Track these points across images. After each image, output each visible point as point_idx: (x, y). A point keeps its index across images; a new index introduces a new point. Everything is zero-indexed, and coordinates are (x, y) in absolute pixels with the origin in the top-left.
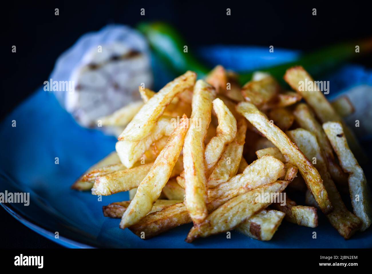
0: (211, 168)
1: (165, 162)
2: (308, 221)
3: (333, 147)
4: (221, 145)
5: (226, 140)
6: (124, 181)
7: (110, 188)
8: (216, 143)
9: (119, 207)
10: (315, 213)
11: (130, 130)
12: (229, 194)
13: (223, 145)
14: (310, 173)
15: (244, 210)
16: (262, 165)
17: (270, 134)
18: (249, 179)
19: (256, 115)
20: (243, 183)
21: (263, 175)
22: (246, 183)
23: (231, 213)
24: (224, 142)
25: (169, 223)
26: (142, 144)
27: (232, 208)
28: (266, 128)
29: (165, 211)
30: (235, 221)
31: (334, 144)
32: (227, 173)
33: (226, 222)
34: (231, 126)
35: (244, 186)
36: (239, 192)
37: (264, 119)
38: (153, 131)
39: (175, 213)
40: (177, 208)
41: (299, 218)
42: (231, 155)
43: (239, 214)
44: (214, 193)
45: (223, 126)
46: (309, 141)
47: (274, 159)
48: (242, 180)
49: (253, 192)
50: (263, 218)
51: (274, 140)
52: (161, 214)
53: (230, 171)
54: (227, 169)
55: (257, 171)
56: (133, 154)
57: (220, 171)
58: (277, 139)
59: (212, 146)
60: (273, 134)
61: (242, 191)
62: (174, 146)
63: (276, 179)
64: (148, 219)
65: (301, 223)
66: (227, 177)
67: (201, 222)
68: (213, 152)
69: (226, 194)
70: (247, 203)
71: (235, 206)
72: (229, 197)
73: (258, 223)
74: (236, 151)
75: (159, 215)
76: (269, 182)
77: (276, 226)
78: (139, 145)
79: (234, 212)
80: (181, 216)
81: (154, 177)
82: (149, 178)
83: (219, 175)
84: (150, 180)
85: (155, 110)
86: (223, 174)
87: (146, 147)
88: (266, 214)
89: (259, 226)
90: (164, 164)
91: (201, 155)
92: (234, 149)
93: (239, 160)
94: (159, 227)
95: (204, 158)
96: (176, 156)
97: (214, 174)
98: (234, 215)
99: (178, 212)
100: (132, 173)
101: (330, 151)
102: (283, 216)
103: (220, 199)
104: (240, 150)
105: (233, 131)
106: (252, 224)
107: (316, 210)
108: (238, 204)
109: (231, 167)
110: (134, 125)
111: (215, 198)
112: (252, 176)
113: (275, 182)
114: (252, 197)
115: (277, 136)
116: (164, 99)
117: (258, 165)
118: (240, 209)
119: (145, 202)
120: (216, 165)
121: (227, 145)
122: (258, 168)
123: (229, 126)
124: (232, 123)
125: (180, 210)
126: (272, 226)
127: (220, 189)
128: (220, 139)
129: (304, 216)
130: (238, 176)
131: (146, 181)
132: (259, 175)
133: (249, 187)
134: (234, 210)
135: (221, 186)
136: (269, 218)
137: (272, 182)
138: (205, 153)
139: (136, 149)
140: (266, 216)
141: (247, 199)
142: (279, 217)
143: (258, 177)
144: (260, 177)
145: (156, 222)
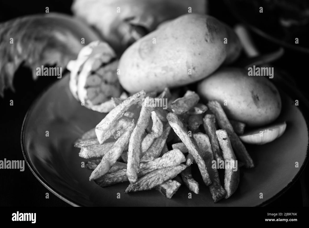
0: (144, 152)
1: (119, 146)
2: (195, 189)
3: (220, 145)
4: (152, 140)
5: (155, 137)
6: (97, 151)
7: (89, 155)
8: (149, 138)
9: (94, 164)
10: (198, 186)
11: (103, 124)
12: (152, 168)
13: (153, 140)
14: (200, 163)
15: (158, 179)
16: (173, 154)
17: (181, 137)
18: (164, 162)
19: (175, 124)
20: (161, 163)
21: (172, 161)
22: (162, 163)
23: (151, 180)
24: (153, 138)
25: (116, 180)
26: (109, 132)
27: (152, 177)
28: (180, 133)
29: (116, 173)
30: (153, 185)
31: (221, 143)
32: (153, 156)
33: (147, 185)
34: (159, 128)
35: (161, 165)
36: (158, 168)
37: (179, 127)
38: (115, 126)
39: (121, 175)
40: (123, 172)
41: (190, 187)
42: (157, 145)
43: (155, 181)
44: (145, 166)
45: (154, 128)
46: (205, 141)
47: (180, 152)
48: (161, 161)
49: (165, 169)
50: (169, 185)
51: (183, 140)
52: (114, 174)
53: (155, 155)
54: (154, 154)
55: (170, 157)
56: (103, 137)
57: (149, 155)
58: (185, 140)
59: (146, 140)
60: (183, 137)
61: (160, 168)
62: (125, 138)
63: (179, 163)
64: (106, 176)
65: (191, 189)
66: (152, 158)
67: (133, 183)
68: (146, 143)
69: (151, 168)
70: (161, 176)
71: (154, 176)
72: (152, 170)
73: (165, 188)
74: (161, 142)
75: (112, 174)
76: (176, 165)
77: (174, 192)
78: (107, 132)
79: (152, 180)
80: (124, 177)
81: (112, 153)
82: (109, 153)
83: (148, 157)
84: (109, 154)
85: (118, 115)
86: (151, 156)
87: (111, 134)
88: (171, 183)
89: (166, 189)
90: (119, 147)
91: (139, 144)
92: (160, 141)
93: (161, 148)
94: (111, 182)
95: (141, 146)
96: (126, 143)
97: (145, 156)
98: (152, 182)
99: (123, 175)
100: (102, 147)
101: (218, 148)
102: (180, 186)
103: (147, 170)
104: (164, 142)
105: (160, 131)
106: (162, 188)
107: (198, 185)
108: (156, 175)
109: (156, 152)
110: (105, 121)
111: (145, 169)
112: (166, 160)
113: (179, 165)
114: (164, 172)
115: (185, 138)
116: (124, 108)
117: (171, 153)
118: (156, 178)
119: (105, 167)
120: (148, 150)
121: (155, 139)
122: (170, 156)
123: (158, 129)
124: (160, 127)
125: (124, 173)
126: (172, 192)
127: (148, 164)
128: (152, 136)
129: (193, 187)
130: (159, 159)
131: (108, 155)
132: (170, 160)
133: (164, 166)
134: (153, 179)
135: (149, 163)
136: (172, 186)
137: (177, 165)
138: (142, 143)
139: (106, 134)
140: (170, 184)
141: (161, 173)
142: (177, 186)
143: (169, 161)
144: (171, 161)
145: (110, 179)
